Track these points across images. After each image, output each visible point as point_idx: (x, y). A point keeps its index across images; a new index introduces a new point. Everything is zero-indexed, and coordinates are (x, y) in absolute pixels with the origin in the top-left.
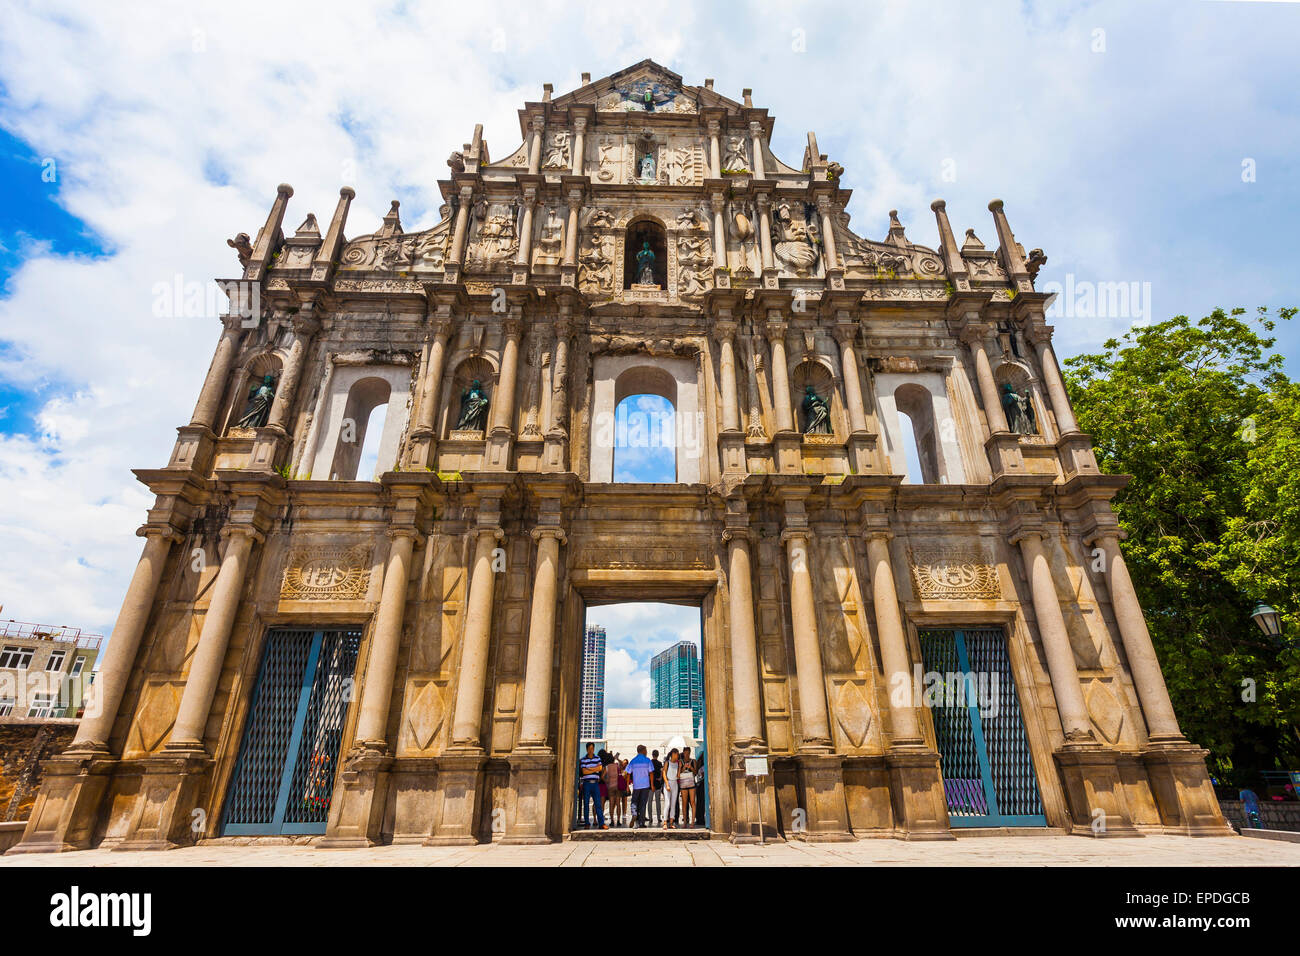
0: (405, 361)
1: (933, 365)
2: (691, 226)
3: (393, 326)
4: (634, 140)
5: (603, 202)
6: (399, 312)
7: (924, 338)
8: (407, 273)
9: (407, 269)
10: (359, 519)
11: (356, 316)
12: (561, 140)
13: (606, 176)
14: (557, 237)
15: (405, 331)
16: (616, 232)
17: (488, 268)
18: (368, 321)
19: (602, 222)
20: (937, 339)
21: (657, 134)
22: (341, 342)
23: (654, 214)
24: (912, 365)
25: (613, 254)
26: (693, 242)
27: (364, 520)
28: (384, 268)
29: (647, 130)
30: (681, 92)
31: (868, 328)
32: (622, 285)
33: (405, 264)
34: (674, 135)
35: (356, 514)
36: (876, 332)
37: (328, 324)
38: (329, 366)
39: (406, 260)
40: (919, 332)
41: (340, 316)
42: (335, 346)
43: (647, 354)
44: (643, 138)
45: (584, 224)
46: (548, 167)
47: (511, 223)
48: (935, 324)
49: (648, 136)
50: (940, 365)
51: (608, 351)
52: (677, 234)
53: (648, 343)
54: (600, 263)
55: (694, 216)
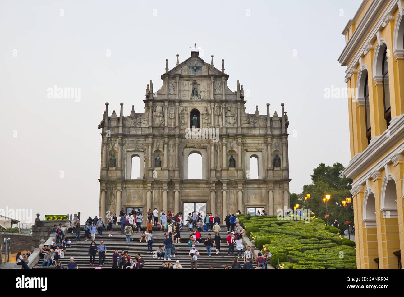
0: (142, 150)
1: (259, 150)
2: (206, 112)
3: (139, 142)
4: (191, 82)
5: (184, 105)
6: (139, 138)
7: (258, 143)
8: (139, 128)
9: (138, 126)
10: (139, 187)
11: (130, 139)
13: (184, 96)
14: (174, 116)
15: (141, 143)
16: (188, 114)
17: (158, 126)
18: (133, 141)
19: (184, 111)
20: (261, 143)
21: (198, 80)
22: (127, 146)
23: (197, 108)
24: (255, 150)
25: (187, 121)
26: (206, 117)
27: (140, 187)
28: (134, 126)
30: (204, 64)
31: (246, 141)
33: (138, 125)
34: (202, 81)
35: (138, 186)
36: (248, 142)
37: (124, 142)
38: (126, 152)
39: (138, 124)
40: (257, 142)
41: (126, 139)
42: (126, 147)
43: (195, 148)
44: (194, 82)
45: (180, 112)
46: (170, 94)
47: (162, 112)
48: (262, 139)
49: (195, 81)
50: (261, 150)
51: (186, 147)
52: (203, 114)
53: (195, 145)
54: (184, 124)
55: (207, 109)
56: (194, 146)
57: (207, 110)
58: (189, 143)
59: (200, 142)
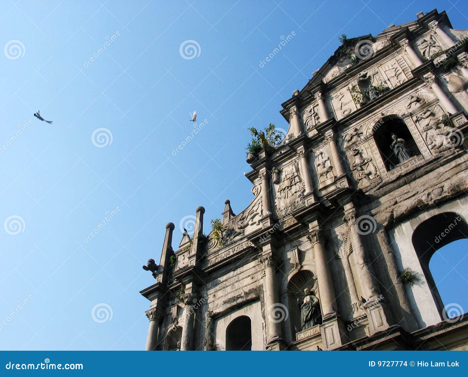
0: (254, 296)
2: (418, 105)
3: (241, 277)
4: (356, 83)
5: (351, 127)
9: (241, 236)
12: (311, 111)
13: (346, 113)
14: (328, 164)
15: (249, 276)
16: (367, 139)
19: (354, 140)
21: (370, 71)
23: (389, 114)
25: (370, 154)
26: (425, 113)
29: (362, 73)
32: (385, 169)
34: (381, 65)
38: (209, 320)
39: (239, 231)
44: (361, 79)
45: (343, 148)
46: (308, 129)
47: (296, 174)
49: (365, 76)
52: (411, 115)
53: (424, 198)
54: (364, 164)
55: (418, 98)
56: (420, 201)
57: (418, 100)
58: (396, 203)
59: (435, 182)
